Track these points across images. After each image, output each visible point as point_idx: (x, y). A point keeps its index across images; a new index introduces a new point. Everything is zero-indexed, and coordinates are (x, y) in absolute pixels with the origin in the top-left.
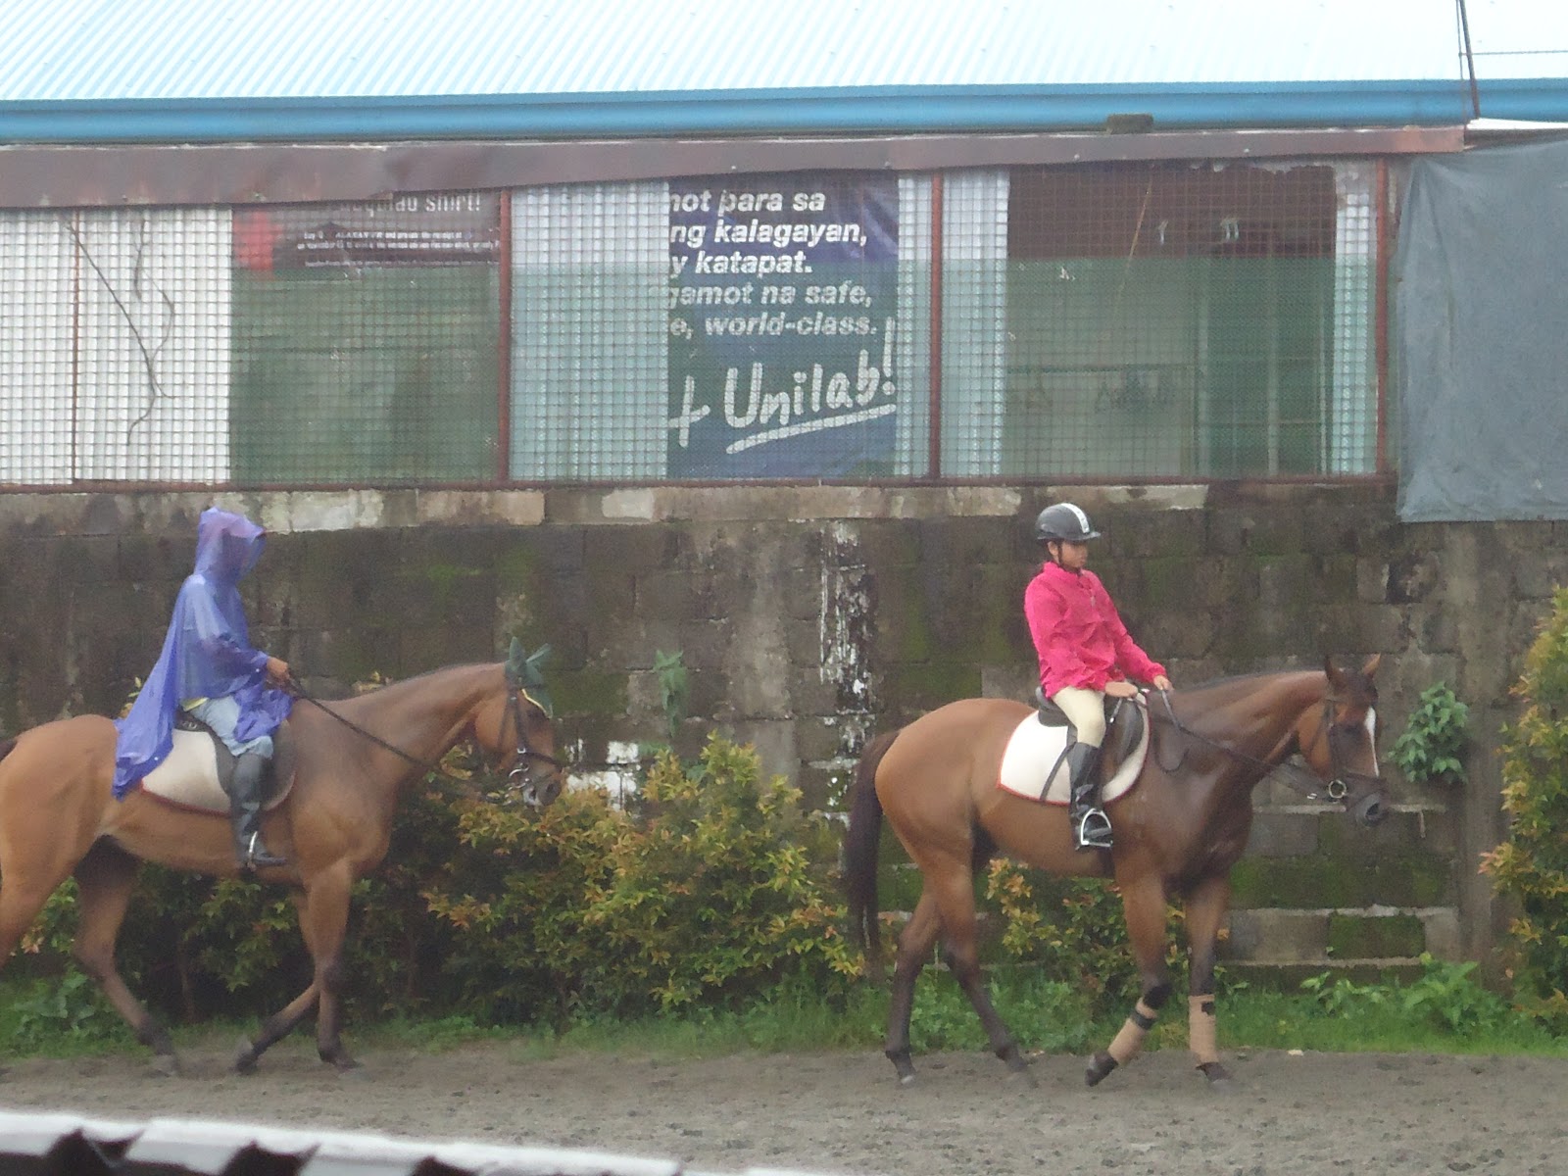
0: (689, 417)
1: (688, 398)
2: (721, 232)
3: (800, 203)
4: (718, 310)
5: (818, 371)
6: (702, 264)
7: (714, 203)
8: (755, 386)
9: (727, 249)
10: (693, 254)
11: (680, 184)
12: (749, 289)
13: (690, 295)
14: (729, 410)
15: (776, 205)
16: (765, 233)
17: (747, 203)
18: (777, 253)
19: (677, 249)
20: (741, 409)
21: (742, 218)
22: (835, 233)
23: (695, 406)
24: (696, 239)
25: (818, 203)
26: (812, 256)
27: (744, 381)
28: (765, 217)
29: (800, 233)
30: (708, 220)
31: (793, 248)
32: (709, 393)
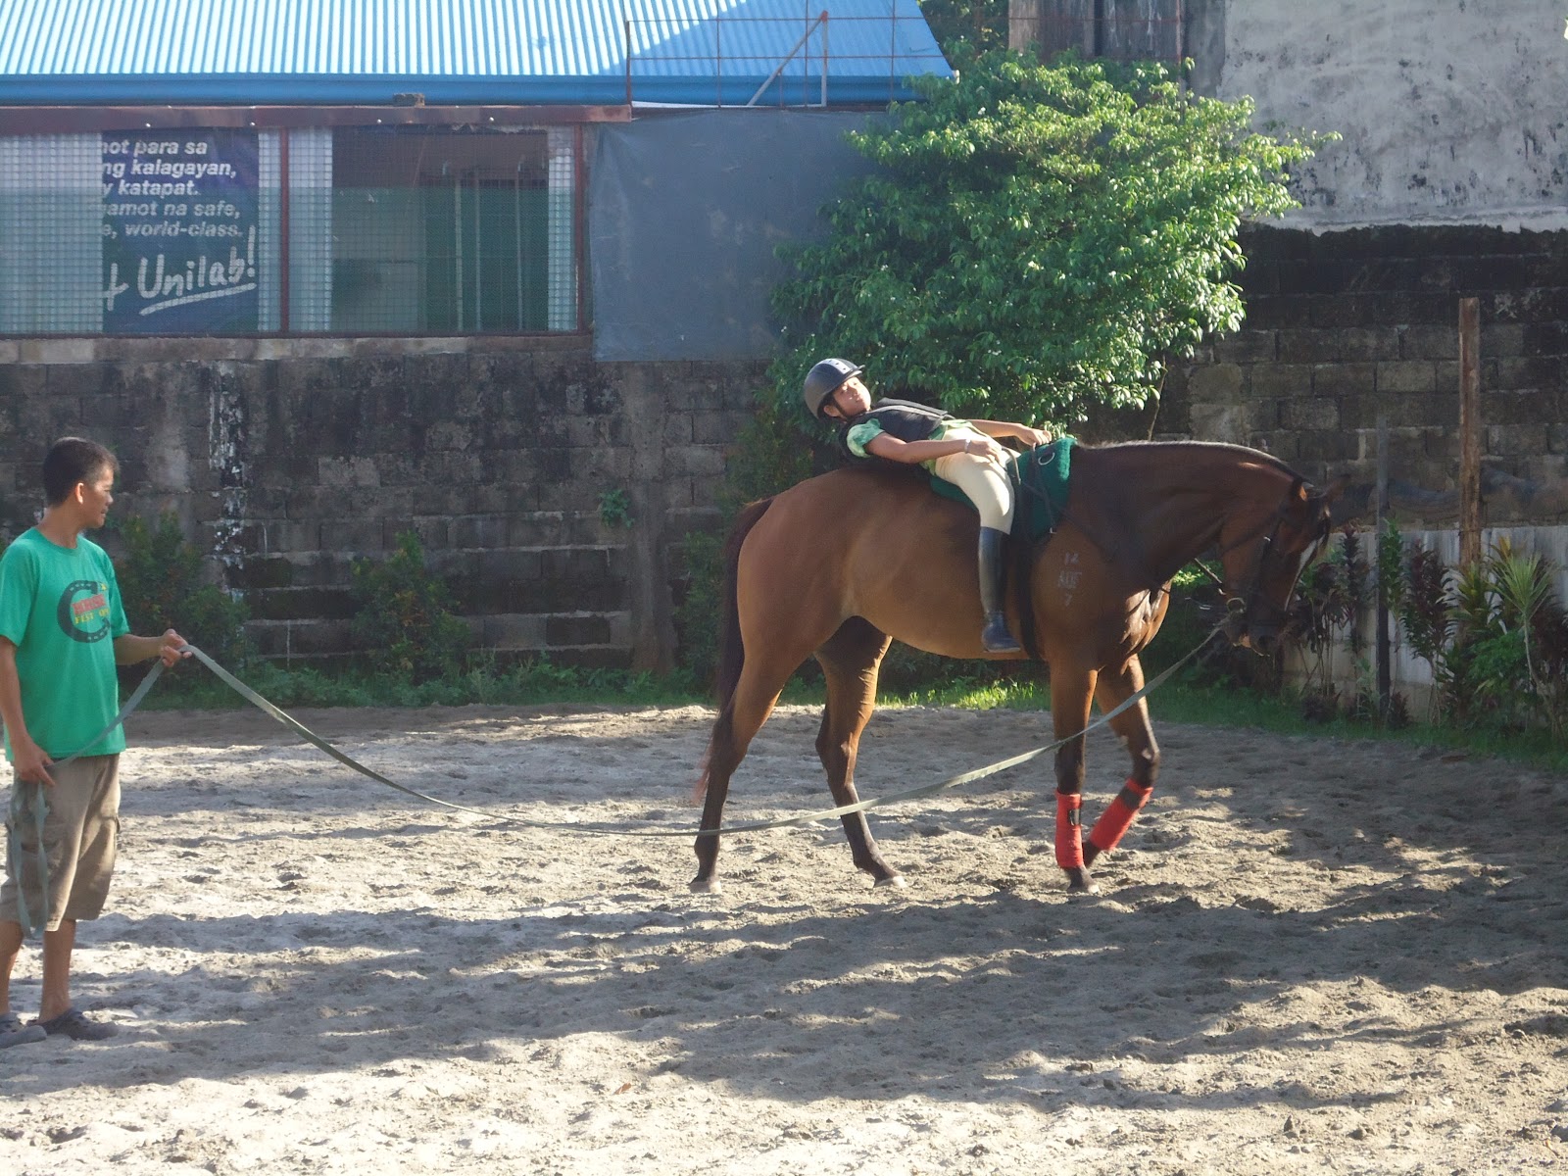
0: (115, 290)
1: (114, 279)
2: (136, 168)
3: (191, 149)
4: (135, 220)
5: (203, 261)
6: (123, 186)
7: (131, 148)
8: (160, 270)
9: (140, 178)
10: (117, 182)
11: (109, 136)
12: (154, 206)
13: (115, 210)
14: (142, 286)
15: (174, 149)
16: (168, 169)
17: (153, 148)
18: (175, 181)
19: (107, 179)
20: (150, 285)
21: (152, 159)
22: (215, 169)
23: (119, 284)
24: (118, 170)
25: (202, 149)
26: (199, 183)
27: (152, 267)
28: (167, 158)
29: (191, 169)
30: (127, 159)
31: (185, 179)
32: (128, 275)
